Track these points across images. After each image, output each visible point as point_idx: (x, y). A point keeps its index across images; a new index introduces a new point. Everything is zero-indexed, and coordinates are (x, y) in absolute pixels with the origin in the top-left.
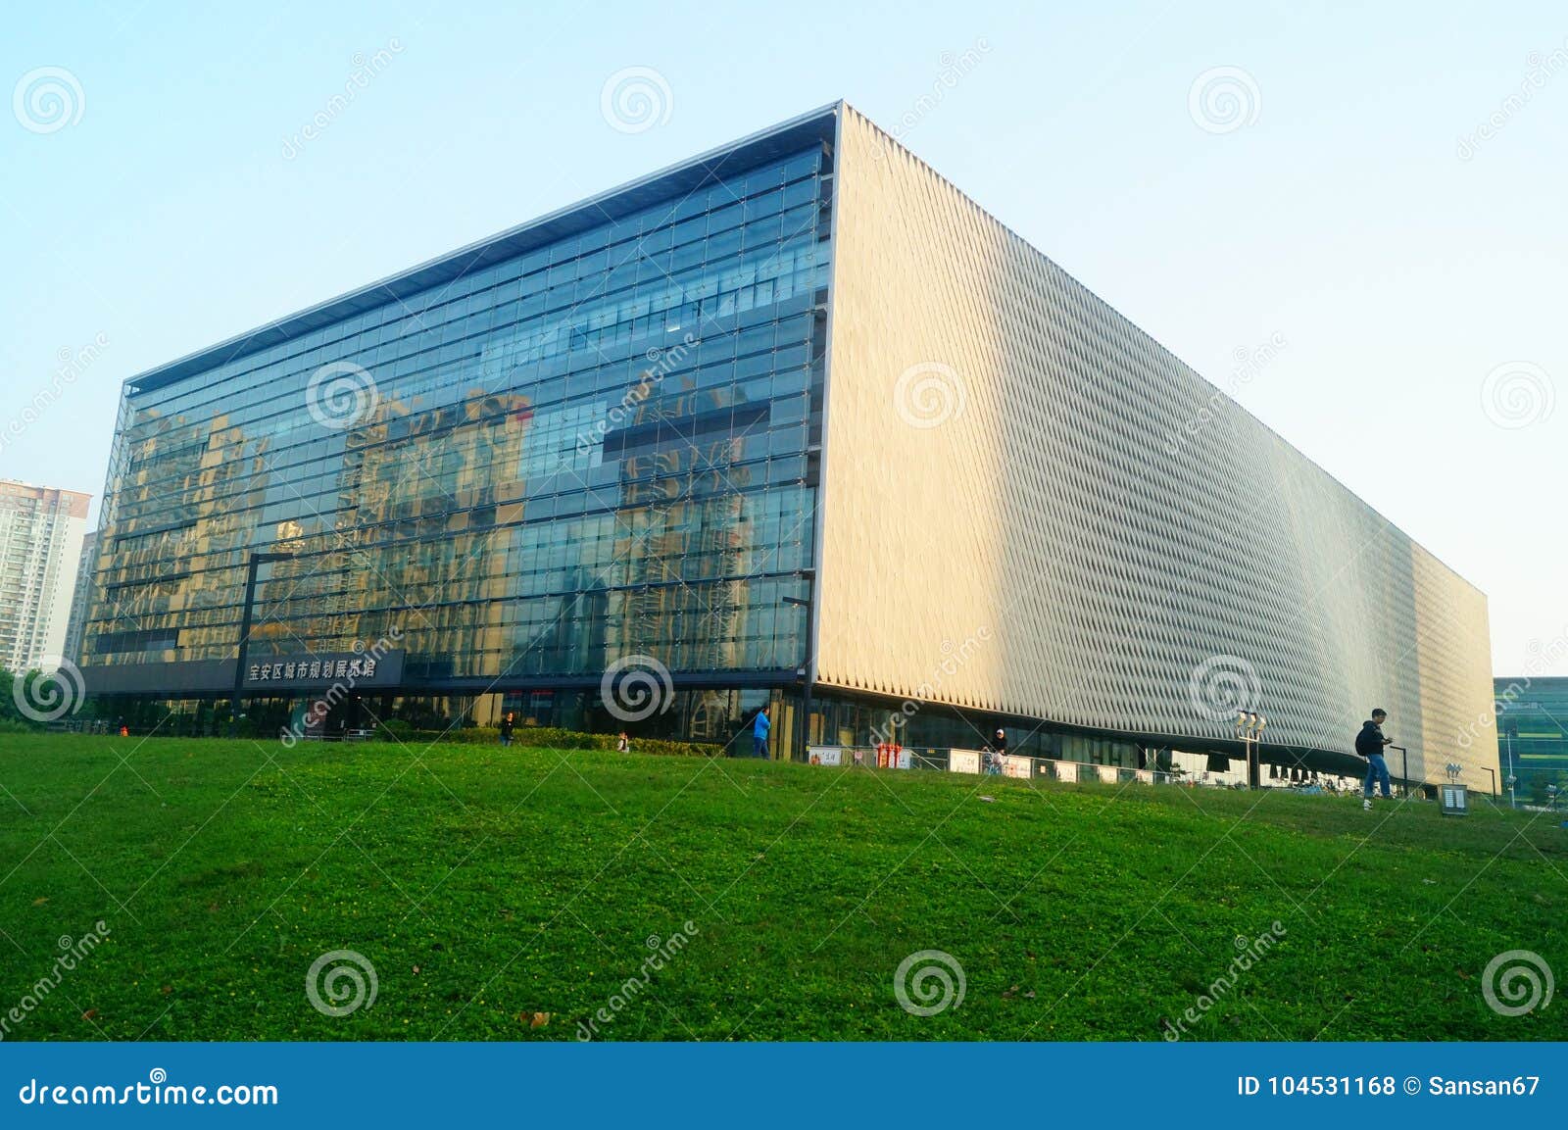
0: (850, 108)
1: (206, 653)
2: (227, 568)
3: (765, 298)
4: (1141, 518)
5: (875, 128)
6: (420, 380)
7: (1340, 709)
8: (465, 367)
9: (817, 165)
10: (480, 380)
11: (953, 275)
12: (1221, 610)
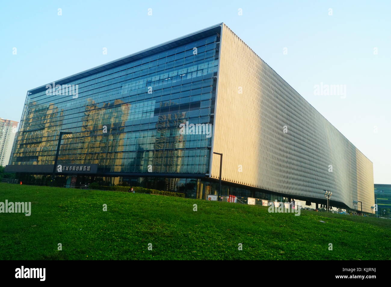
0: (225, 25)
1: (45, 163)
2: (52, 140)
3: (200, 74)
4: (293, 138)
5: (231, 31)
6: (106, 93)
7: (340, 191)
8: (118, 90)
9: (215, 39)
10: (122, 94)
11: (249, 71)
12: (312, 163)
